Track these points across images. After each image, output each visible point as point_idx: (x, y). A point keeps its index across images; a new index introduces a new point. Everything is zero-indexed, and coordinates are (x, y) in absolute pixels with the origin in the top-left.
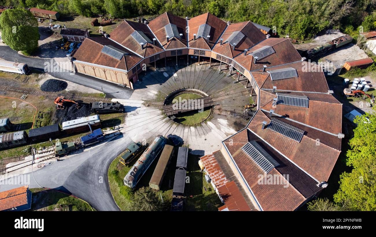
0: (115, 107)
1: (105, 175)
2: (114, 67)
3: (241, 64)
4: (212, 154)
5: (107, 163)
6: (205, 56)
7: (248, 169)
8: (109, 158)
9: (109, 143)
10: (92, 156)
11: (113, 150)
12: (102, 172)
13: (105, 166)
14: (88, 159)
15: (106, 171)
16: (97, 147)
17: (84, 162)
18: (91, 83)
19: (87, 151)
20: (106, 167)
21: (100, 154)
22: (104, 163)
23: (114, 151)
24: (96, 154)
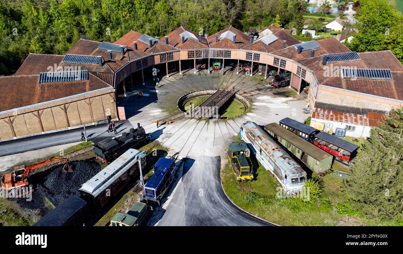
0: (138, 135)
1: (238, 213)
2: (85, 91)
3: (223, 48)
4: (315, 108)
5: (218, 198)
6: (174, 61)
7: (372, 88)
8: (213, 191)
9: (185, 177)
10: (185, 206)
11: (204, 180)
12: (229, 213)
13: (222, 204)
14: (186, 214)
15: (234, 208)
16: (176, 192)
17: (186, 221)
18: (43, 142)
19: (169, 207)
20: (226, 204)
21: (193, 195)
22: (217, 201)
23: (207, 180)
24: (187, 199)
